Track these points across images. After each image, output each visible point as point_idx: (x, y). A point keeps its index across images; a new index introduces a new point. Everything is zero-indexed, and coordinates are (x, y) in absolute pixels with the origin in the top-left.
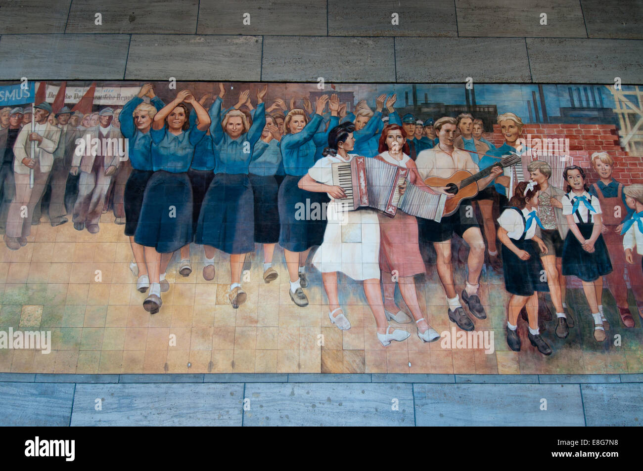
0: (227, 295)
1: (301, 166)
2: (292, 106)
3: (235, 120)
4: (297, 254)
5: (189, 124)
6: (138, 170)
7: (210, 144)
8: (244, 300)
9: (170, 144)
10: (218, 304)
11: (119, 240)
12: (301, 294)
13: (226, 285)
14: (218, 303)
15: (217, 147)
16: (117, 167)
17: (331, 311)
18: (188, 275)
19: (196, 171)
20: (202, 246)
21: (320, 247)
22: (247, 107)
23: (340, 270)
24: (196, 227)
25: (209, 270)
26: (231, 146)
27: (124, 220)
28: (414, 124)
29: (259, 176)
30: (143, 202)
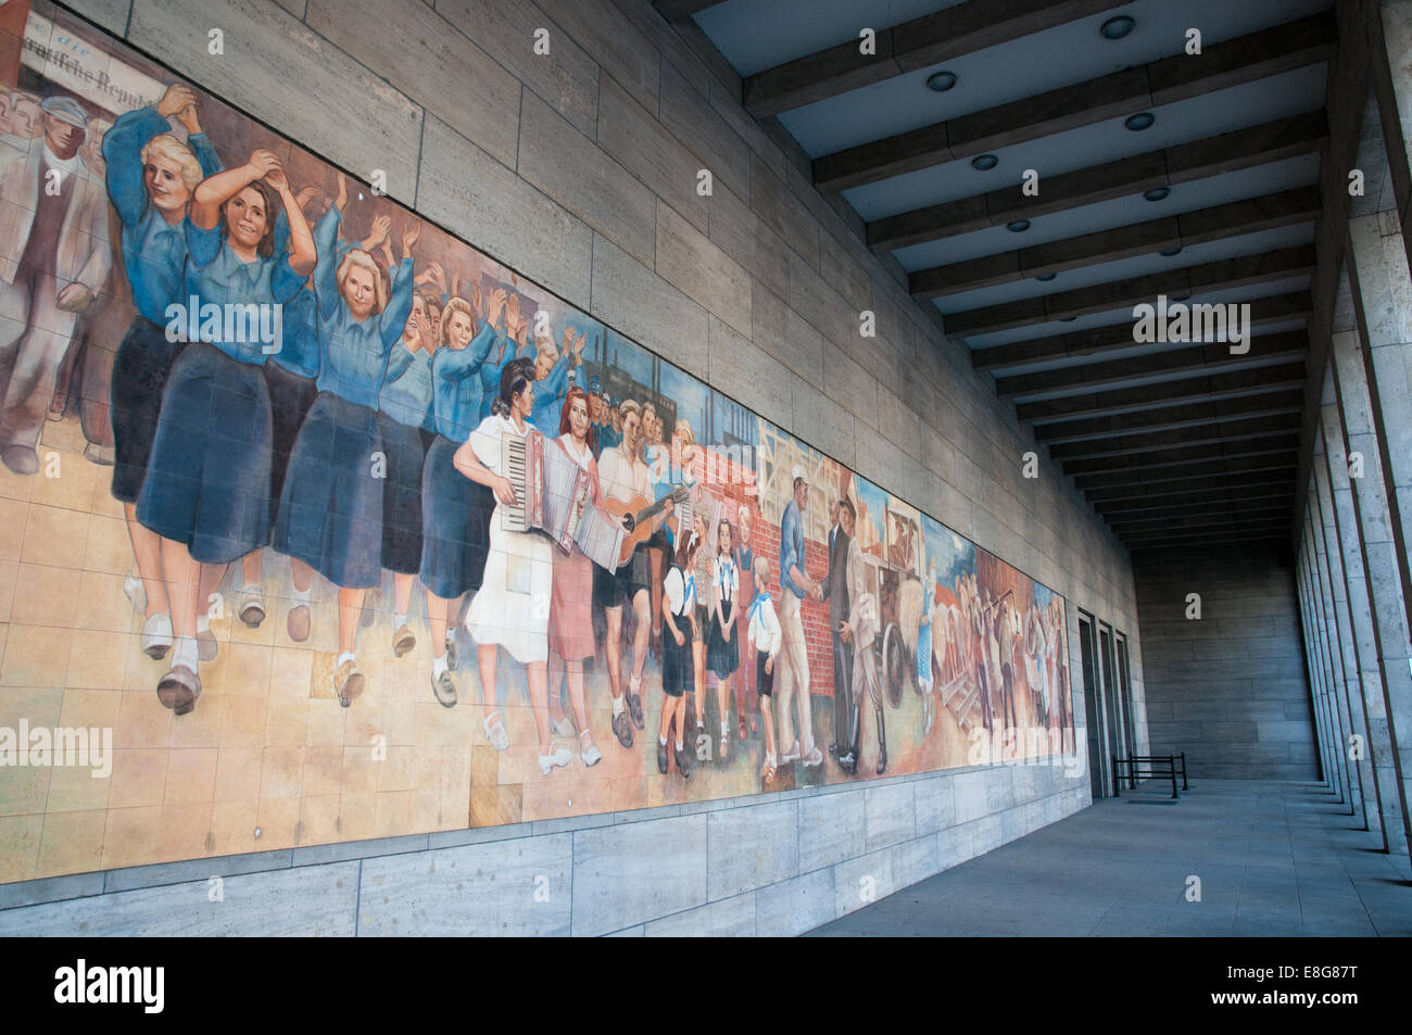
0: (332, 677)
1: (460, 422)
2: (455, 292)
3: (361, 275)
4: (444, 602)
5: (272, 243)
6: (150, 322)
7: (312, 312)
8: (360, 690)
9: (229, 277)
10: (316, 697)
11: (94, 509)
12: (448, 683)
13: (331, 655)
14: (314, 694)
15: (326, 326)
16: (95, 294)
17: (486, 716)
18: (257, 624)
19: (281, 371)
20: (286, 559)
21: (479, 593)
22: (384, 255)
23: (500, 641)
24: (276, 510)
25: (299, 619)
26: (350, 335)
27: (110, 453)
28: (601, 397)
29: (394, 421)
30: (160, 417)
